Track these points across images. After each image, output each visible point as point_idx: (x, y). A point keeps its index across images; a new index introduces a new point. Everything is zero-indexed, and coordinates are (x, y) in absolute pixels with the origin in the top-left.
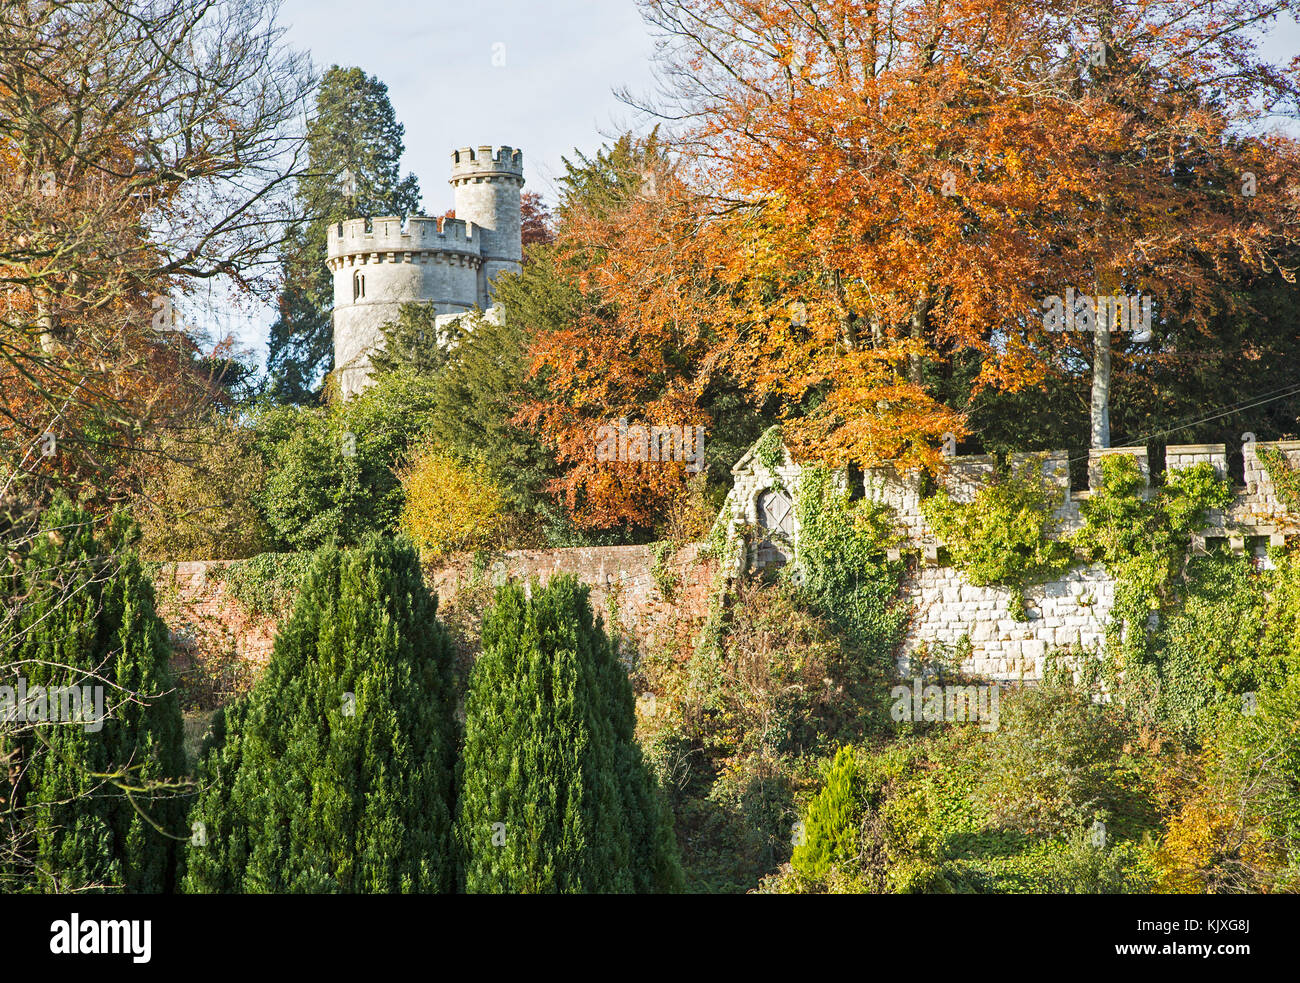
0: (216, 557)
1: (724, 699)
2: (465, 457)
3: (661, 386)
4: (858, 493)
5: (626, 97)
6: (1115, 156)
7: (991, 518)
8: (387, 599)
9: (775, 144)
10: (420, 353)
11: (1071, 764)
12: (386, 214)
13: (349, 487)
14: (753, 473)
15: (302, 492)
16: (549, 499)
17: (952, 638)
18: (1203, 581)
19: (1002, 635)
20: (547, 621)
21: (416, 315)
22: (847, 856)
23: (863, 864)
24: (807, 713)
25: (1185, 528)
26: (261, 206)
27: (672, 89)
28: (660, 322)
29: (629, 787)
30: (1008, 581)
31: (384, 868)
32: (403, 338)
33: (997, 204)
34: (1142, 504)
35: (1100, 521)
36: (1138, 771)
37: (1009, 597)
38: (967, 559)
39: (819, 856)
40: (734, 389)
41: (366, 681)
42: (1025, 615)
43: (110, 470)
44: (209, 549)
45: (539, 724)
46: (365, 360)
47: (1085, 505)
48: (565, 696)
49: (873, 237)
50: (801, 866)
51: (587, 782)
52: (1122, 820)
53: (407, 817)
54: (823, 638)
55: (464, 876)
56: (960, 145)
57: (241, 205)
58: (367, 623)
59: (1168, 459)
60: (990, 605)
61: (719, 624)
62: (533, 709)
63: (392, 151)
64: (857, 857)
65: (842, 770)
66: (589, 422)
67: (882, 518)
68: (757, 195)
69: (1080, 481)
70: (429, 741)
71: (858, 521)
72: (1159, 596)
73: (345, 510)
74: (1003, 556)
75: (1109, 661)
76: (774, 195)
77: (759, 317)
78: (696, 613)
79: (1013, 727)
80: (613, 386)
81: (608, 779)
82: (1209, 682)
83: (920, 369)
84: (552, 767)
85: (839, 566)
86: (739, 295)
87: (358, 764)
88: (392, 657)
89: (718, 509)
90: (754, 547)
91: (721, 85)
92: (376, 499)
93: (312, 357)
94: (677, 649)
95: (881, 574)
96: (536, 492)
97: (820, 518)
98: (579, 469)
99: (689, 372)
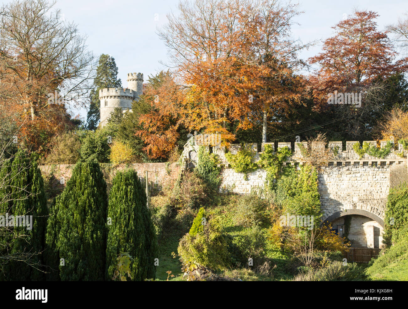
0: (69, 163)
1: (180, 197)
2: (125, 142)
3: (168, 127)
4: (211, 151)
5: (161, 63)
6: (268, 78)
7: (240, 157)
8: (92, 174)
9: (194, 74)
10: (118, 119)
11: (254, 212)
12: (114, 87)
13: (99, 149)
14: (188, 147)
15: (88, 149)
16: (143, 152)
17: (231, 184)
18: (285, 172)
19: (242, 183)
20: (127, 179)
21: (118, 110)
22: (201, 231)
23: (205, 233)
24: (198, 200)
25: (282, 161)
26: (81, 85)
27: (172, 61)
28: (168, 113)
29: (145, 216)
30: (244, 172)
31: (90, 233)
32: (115, 115)
33: (242, 88)
34: (273, 155)
35: (263, 159)
36: (269, 213)
37: (244, 175)
38: (235, 167)
39: (195, 231)
40: (184, 128)
41: (86, 192)
42: (247, 179)
43: (46, 144)
44: (68, 162)
45: (125, 202)
46: (107, 120)
47: (260, 155)
48: (131, 196)
49: (215, 94)
50: (191, 234)
51: (135, 215)
52: (265, 224)
53: (95, 222)
54: (202, 184)
55: (107, 235)
56: (235, 75)
57: (77, 85)
58: (87, 179)
59: (279, 145)
60: (240, 177)
61: (180, 180)
62: (123, 199)
63: (115, 73)
64: (203, 232)
65: (201, 213)
66: (152, 135)
67: (216, 157)
68: (190, 85)
69: (260, 150)
70: (100, 205)
71: (211, 158)
72: (276, 175)
73: (98, 154)
74: (243, 166)
75: (265, 189)
76: (193, 85)
77: (190, 112)
78: (175, 178)
79: (242, 204)
80: (158, 127)
81: (140, 214)
82: (286, 194)
83: (226, 125)
84: (127, 211)
85: (207, 168)
86: (186, 107)
87: (84, 210)
88: (92, 187)
89: (181, 155)
90: (188, 164)
91: (183, 60)
92: (105, 151)
93: (97, 119)
94: (171, 186)
95: (216, 170)
96: (140, 150)
97: (203, 157)
98: (150, 145)
99: (175, 124)
